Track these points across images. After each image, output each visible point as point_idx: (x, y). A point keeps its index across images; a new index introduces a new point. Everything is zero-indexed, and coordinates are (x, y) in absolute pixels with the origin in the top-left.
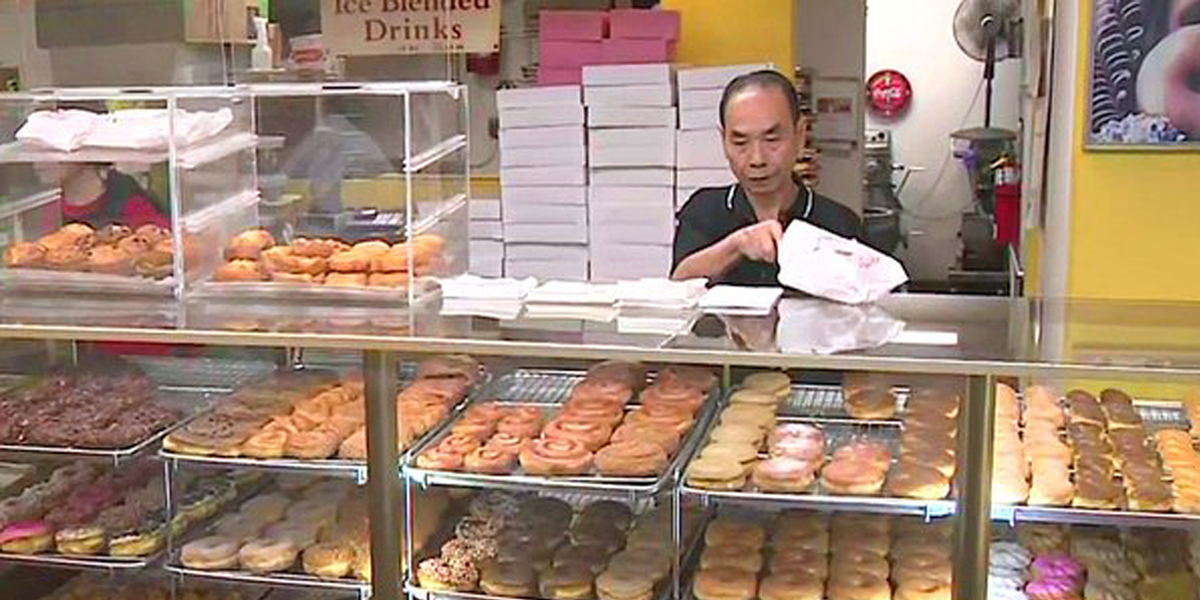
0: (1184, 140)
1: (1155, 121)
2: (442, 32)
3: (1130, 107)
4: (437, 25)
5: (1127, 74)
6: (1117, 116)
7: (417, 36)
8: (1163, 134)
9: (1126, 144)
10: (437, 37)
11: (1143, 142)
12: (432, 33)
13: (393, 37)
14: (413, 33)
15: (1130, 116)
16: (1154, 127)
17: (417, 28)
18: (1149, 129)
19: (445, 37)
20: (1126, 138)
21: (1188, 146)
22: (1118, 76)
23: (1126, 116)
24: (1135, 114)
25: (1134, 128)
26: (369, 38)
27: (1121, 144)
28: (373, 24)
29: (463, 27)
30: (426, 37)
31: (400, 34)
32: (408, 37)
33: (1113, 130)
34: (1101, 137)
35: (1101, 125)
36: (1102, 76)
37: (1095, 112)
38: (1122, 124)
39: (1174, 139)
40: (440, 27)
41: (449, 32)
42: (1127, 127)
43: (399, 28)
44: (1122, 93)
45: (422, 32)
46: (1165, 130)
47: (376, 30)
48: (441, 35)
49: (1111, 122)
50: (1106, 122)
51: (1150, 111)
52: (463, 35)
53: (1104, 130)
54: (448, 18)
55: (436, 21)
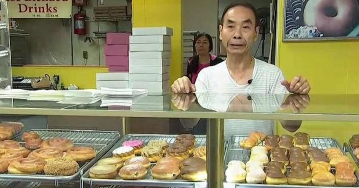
0: (323, 36)
1: (311, 29)
2: (49, 9)
3: (301, 23)
4: (47, 7)
5: (300, 10)
6: (296, 27)
7: (40, 11)
8: (314, 34)
9: (300, 39)
10: (48, 11)
11: (307, 37)
12: (45, 10)
13: (30, 11)
14: (38, 10)
15: (301, 27)
16: (311, 31)
17: (40, 8)
18: (309, 32)
19: (51, 11)
20: (299, 36)
21: (325, 39)
22: (296, 10)
23: (299, 27)
24: (303, 26)
25: (303, 32)
26: (20, 11)
27: (297, 39)
28: (22, 6)
29: (57, 8)
30: (43, 11)
31: (33, 10)
32: (36, 11)
33: (294, 33)
34: (289, 36)
35: (290, 30)
36: (290, 11)
37: (287, 26)
38: (298, 30)
39: (319, 36)
40: (49, 8)
41: (52, 10)
42: (300, 32)
43: (32, 8)
44: (298, 18)
45: (42, 10)
46: (315, 32)
47: (23, 8)
48: (49, 11)
49: (293, 30)
50: (292, 30)
51: (309, 25)
52: (57, 11)
53: (291, 33)
54: (52, 4)
55: (47, 5)
